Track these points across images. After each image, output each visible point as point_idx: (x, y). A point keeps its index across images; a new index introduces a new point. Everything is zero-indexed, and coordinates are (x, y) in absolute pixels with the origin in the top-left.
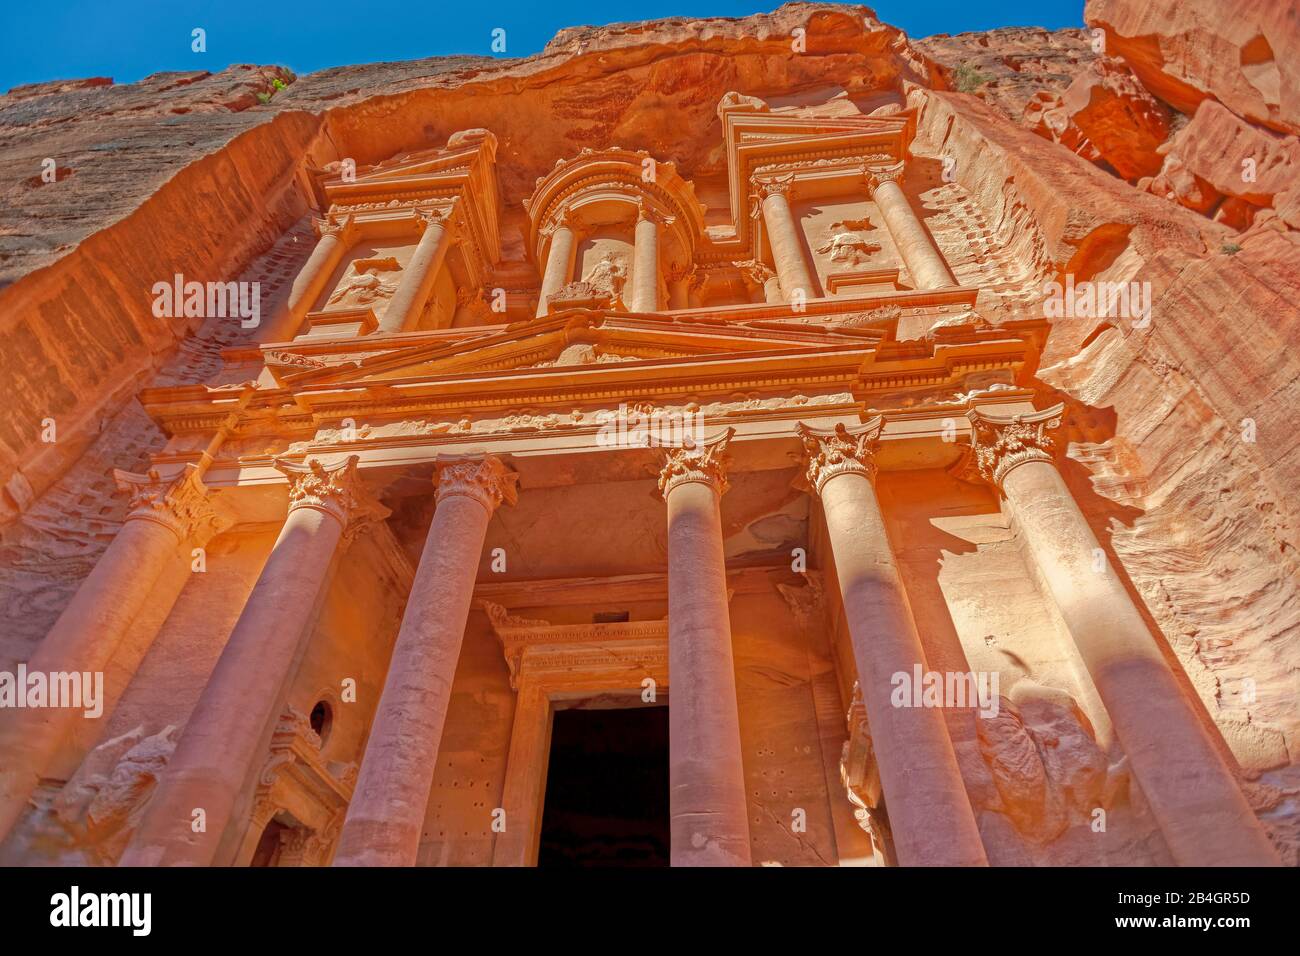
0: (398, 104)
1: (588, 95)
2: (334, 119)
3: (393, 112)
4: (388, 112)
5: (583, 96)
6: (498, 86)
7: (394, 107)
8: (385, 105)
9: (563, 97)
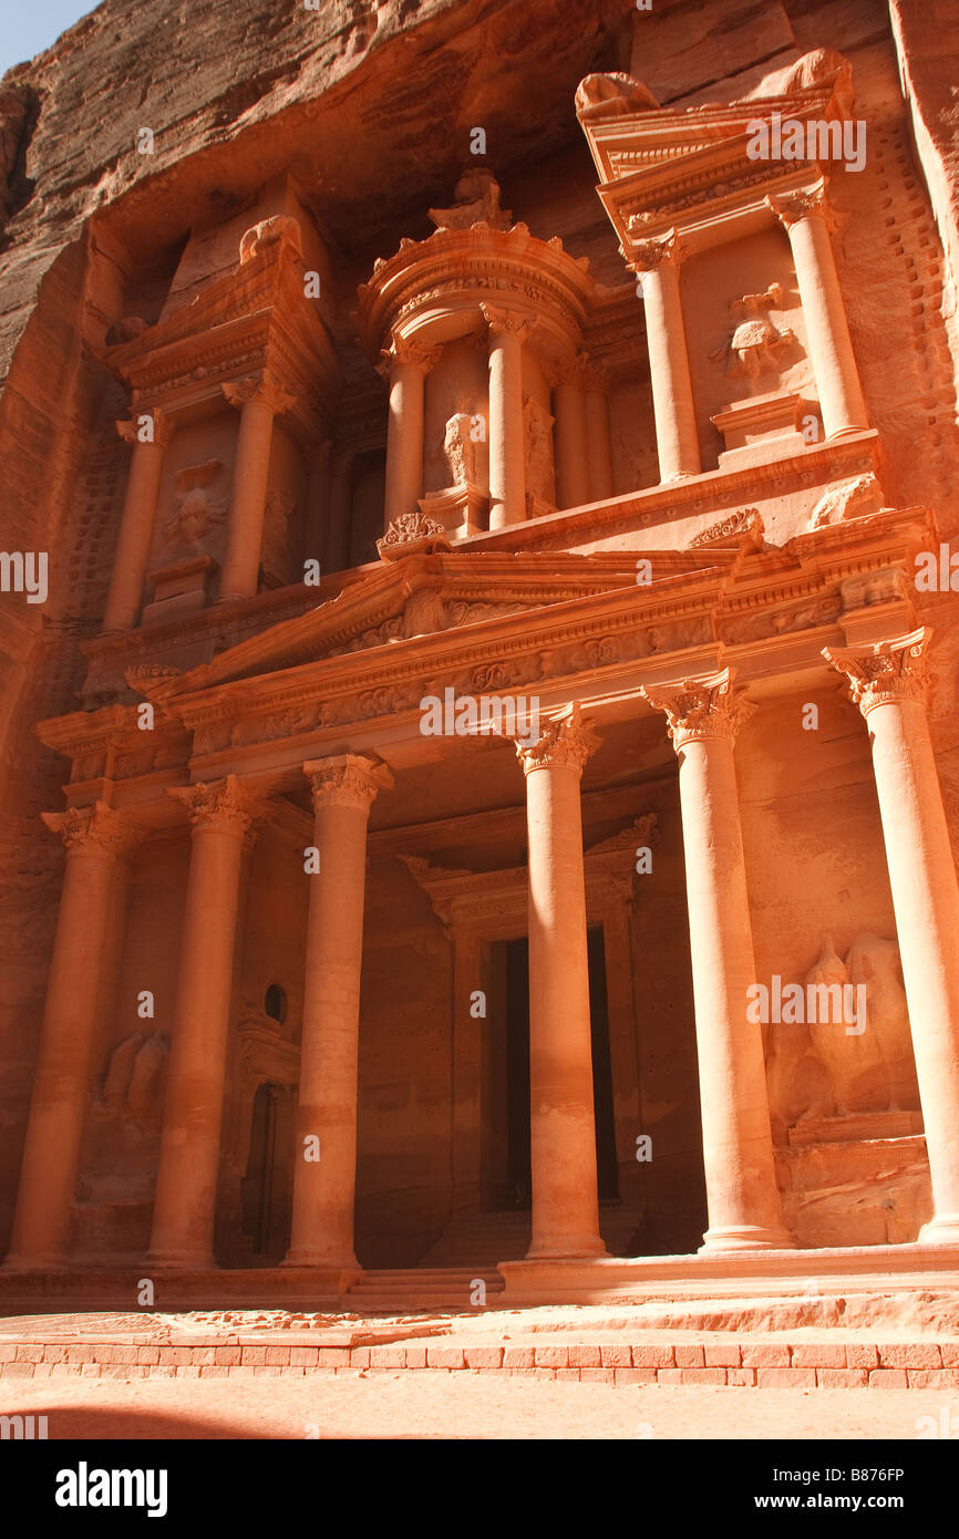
0: (169, 181)
1: (405, 92)
2: (99, 223)
3: (165, 191)
4: (160, 193)
5: (398, 96)
6: (283, 119)
7: (164, 184)
8: (153, 186)
9: (372, 106)
